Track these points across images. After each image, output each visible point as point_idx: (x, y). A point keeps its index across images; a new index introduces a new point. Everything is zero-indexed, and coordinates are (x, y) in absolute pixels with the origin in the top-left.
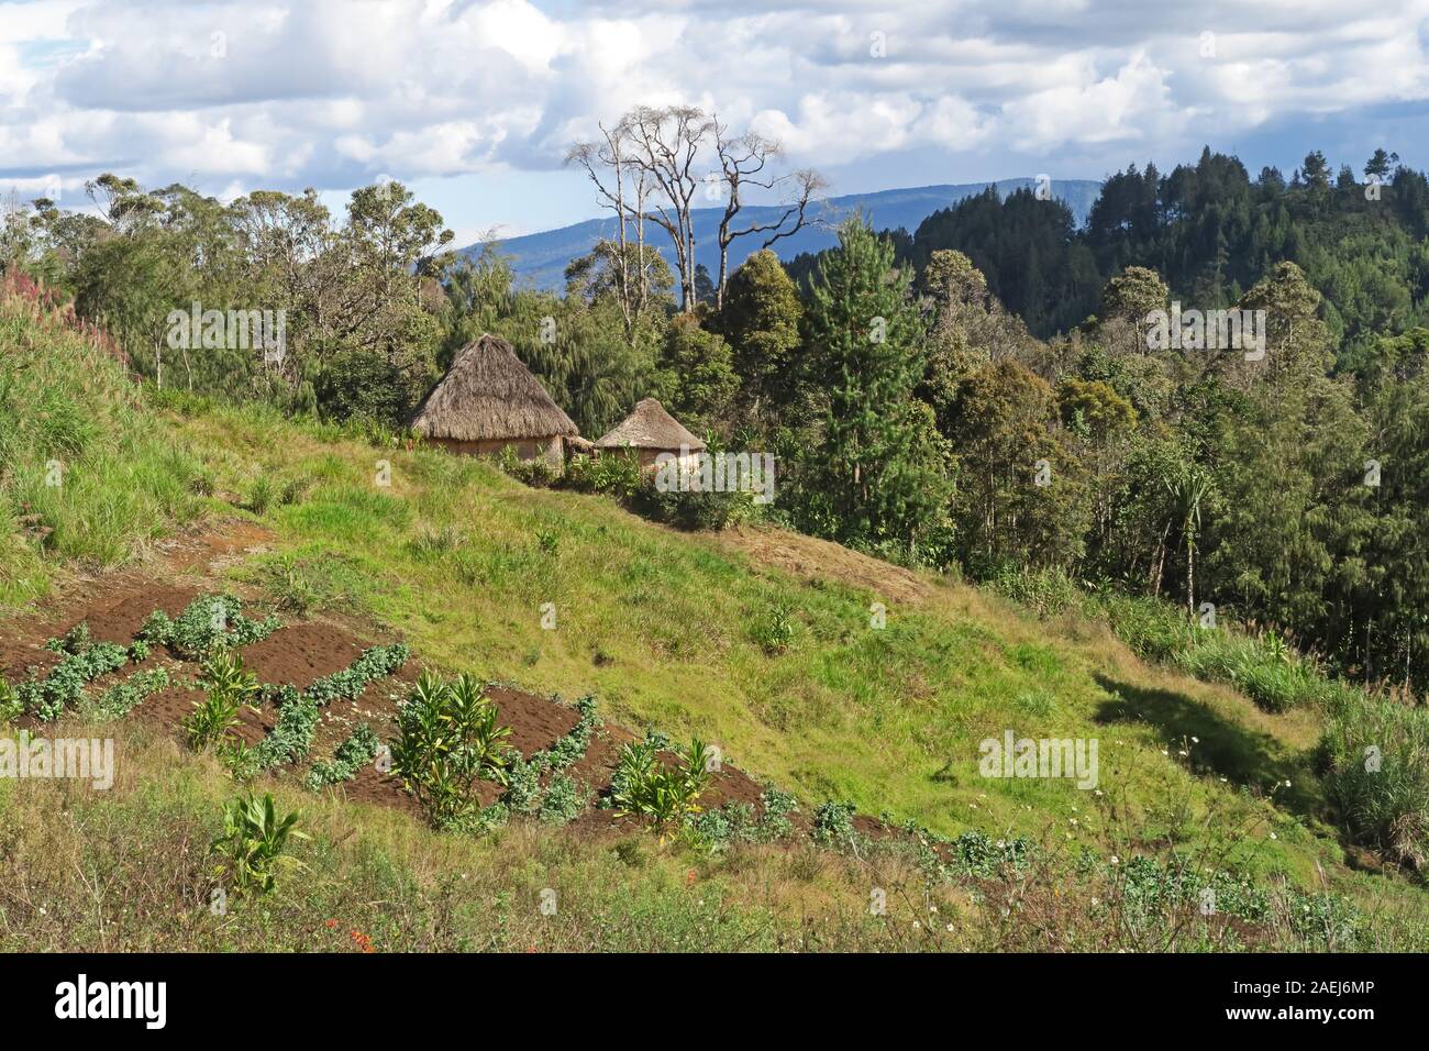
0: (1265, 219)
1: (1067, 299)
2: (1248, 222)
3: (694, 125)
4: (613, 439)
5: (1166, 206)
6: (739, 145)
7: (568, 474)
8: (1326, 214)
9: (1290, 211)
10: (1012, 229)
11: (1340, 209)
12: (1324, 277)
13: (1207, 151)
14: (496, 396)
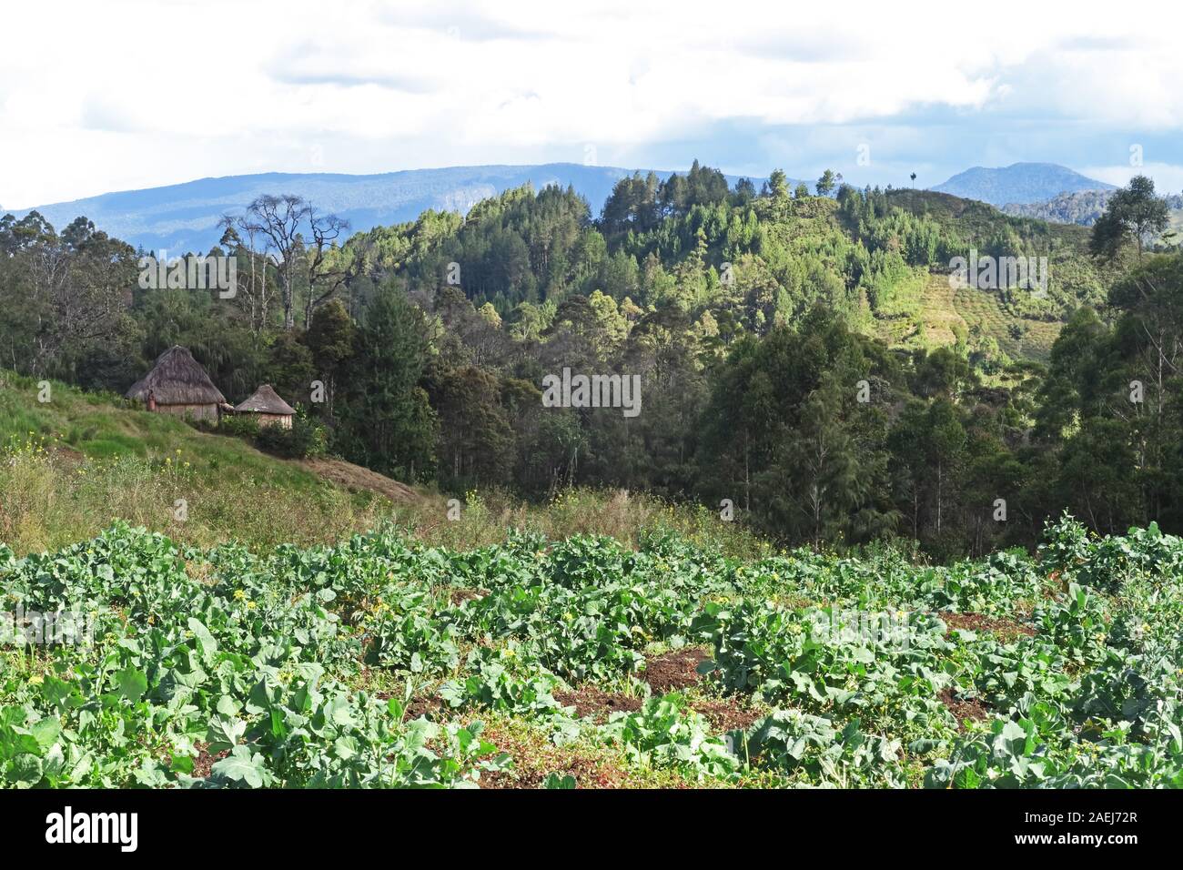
0: (738, 220)
1: (582, 274)
2: (725, 221)
3: (297, 208)
4: (244, 407)
5: (664, 205)
6: (323, 222)
7: (220, 424)
8: (785, 218)
9: (758, 214)
10: (543, 217)
11: (796, 214)
12: (779, 267)
13: (696, 164)
14: (182, 380)
